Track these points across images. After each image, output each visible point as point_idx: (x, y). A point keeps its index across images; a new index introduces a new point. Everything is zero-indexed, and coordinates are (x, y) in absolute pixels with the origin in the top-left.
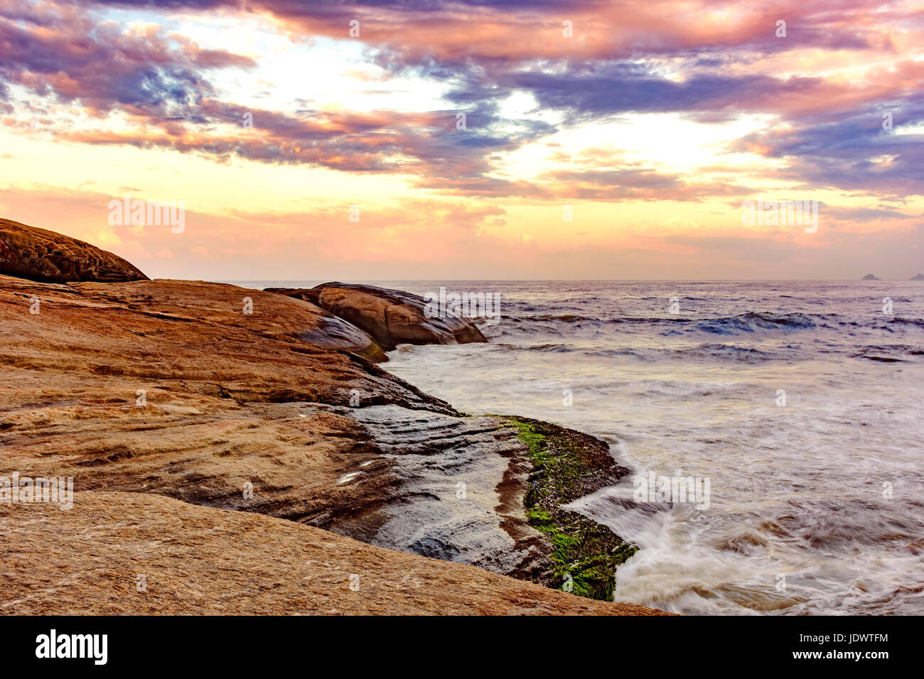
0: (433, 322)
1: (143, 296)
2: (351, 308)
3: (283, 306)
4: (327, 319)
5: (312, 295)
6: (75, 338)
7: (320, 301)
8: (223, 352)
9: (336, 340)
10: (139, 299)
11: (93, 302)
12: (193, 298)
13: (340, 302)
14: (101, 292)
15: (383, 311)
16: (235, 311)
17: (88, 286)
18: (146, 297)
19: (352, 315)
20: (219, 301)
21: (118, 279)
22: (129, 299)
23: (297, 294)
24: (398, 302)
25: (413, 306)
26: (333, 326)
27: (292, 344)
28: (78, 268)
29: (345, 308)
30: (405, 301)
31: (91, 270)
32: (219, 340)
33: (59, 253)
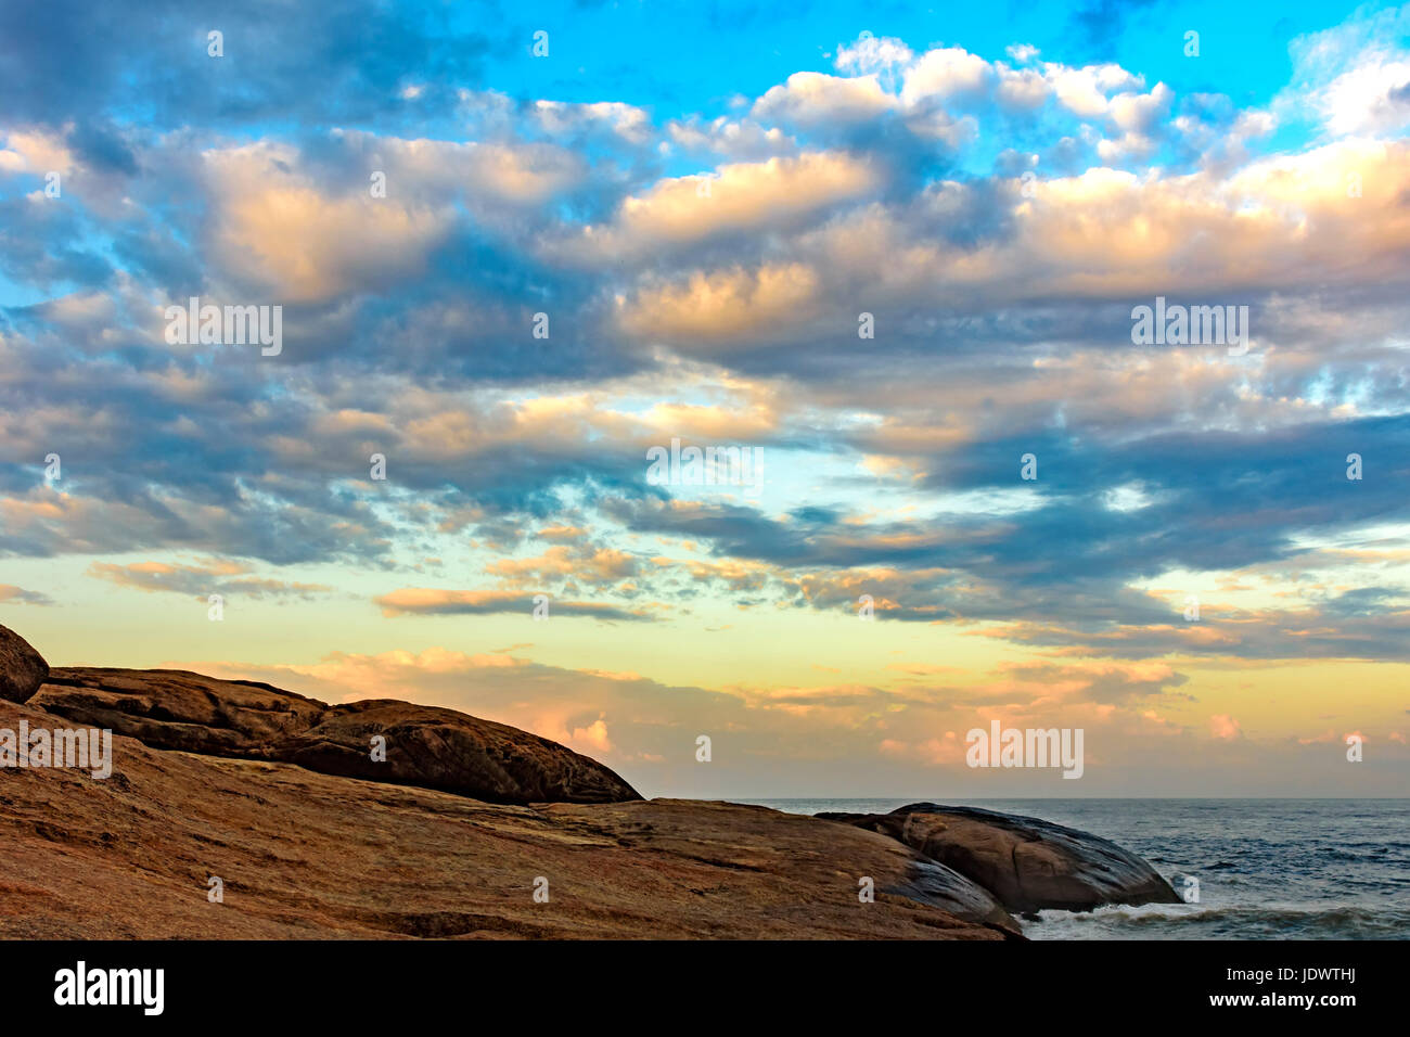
0: (1093, 872)
1: (638, 825)
2: (957, 846)
3: (850, 843)
4: (921, 865)
5: (892, 824)
6: (614, 897)
7: (905, 835)
8: (820, 923)
9: (938, 900)
10: (633, 829)
11: (568, 834)
12: (713, 828)
13: (939, 837)
14: (577, 819)
15: (1010, 853)
16: (777, 850)
17: (559, 808)
18: (643, 826)
19: (959, 859)
20: (752, 833)
21: (602, 799)
22: (618, 830)
23: (870, 822)
24: (1034, 838)
25: (1059, 844)
26: (932, 877)
27: (913, 912)
28: (543, 781)
29: (946, 847)
30: (1043, 836)
31: (561, 785)
32: (808, 902)
33: (519, 759)
